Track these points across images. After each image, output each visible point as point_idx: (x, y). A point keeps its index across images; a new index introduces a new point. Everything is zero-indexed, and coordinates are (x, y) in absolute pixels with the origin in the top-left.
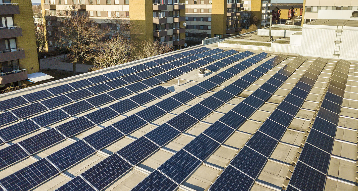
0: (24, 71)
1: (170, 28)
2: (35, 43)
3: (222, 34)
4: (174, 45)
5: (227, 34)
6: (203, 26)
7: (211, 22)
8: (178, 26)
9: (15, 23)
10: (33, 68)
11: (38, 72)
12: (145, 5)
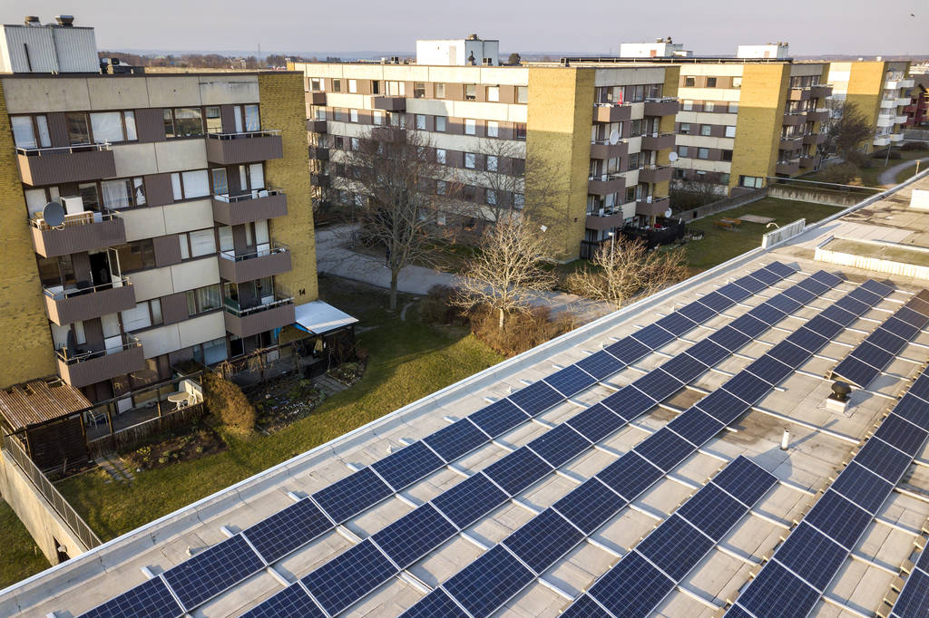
0: (289, 303)
1: (632, 168)
2: (309, 228)
3: (765, 175)
4: (637, 215)
5: (777, 174)
6: (707, 151)
7: (733, 140)
8: (653, 159)
9: (268, 178)
10: (304, 292)
11: (316, 300)
12: (576, 107)
